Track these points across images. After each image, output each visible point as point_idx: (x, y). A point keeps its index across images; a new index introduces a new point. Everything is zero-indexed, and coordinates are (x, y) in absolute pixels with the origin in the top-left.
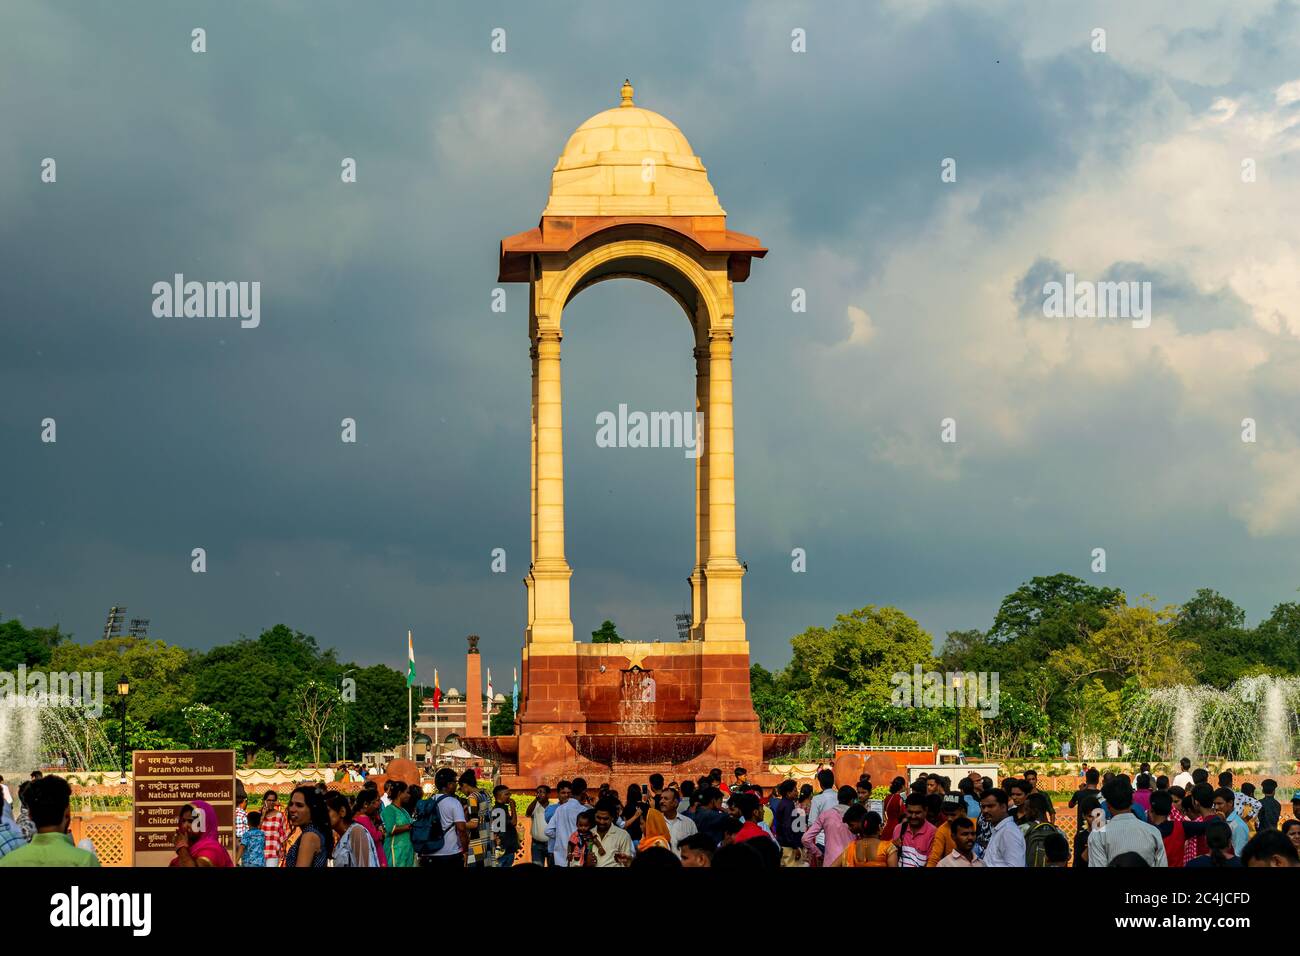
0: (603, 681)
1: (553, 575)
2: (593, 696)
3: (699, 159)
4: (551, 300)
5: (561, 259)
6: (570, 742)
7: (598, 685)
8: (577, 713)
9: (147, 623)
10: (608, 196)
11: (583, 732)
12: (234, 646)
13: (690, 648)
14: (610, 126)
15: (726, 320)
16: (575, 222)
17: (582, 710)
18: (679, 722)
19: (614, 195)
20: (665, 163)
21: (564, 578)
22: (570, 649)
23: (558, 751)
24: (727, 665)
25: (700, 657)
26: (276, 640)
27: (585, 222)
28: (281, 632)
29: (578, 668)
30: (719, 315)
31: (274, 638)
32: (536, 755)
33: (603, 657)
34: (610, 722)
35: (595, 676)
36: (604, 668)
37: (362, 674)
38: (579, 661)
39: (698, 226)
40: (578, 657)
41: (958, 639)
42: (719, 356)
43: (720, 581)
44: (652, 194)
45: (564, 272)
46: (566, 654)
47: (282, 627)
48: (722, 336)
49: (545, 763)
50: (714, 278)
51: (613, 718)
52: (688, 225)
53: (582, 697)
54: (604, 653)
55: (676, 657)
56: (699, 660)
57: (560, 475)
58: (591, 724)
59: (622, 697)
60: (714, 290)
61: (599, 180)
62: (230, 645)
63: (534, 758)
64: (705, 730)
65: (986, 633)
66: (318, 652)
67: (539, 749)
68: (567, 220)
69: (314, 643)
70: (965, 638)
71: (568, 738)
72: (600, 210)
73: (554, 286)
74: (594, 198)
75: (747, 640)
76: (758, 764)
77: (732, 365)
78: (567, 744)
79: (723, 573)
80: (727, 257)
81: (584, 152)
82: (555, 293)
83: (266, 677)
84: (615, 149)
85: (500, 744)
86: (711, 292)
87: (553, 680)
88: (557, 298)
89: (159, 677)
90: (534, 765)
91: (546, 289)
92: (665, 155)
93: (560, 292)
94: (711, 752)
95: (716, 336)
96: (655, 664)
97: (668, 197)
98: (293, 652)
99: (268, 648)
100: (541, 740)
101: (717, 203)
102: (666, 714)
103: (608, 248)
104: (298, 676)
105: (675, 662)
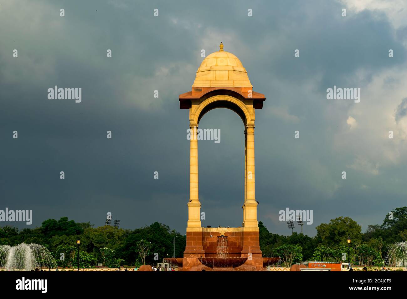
0: (211, 240)
1: (195, 205)
2: (208, 245)
3: (245, 69)
4: (194, 115)
5: (198, 101)
6: (199, 260)
7: (210, 241)
8: (202, 251)
9: (119, 221)
10: (214, 80)
11: (204, 257)
12: (142, 229)
13: (240, 230)
14: (215, 58)
15: (252, 121)
16: (202, 89)
17: (204, 249)
18: (236, 253)
19: (216, 80)
20: (232, 69)
21: (198, 206)
22: (200, 230)
23: (196, 263)
24: (251, 235)
25: (243, 232)
26: (155, 227)
27: (206, 89)
28: (157, 224)
29: (203, 236)
30: (250, 120)
31: (154, 226)
32: (188, 264)
33: (211, 232)
34: (214, 254)
35: (209, 238)
36: (212, 236)
37: (182, 238)
38: (203, 234)
39: (243, 90)
40: (203, 232)
41: (372, 227)
42: (250, 133)
43: (249, 207)
44: (228, 80)
45: (199, 105)
46: (199, 231)
47: (157, 223)
48: (251, 127)
49: (191, 267)
50: (248, 107)
51: (214, 252)
52: (240, 90)
53: (204, 245)
54: (212, 231)
55: (236, 233)
56: (242, 233)
57: (197, 172)
58: (206, 254)
59: (217, 245)
60: (248, 111)
61: (211, 75)
62: (140, 228)
63: (188, 265)
64: (244, 256)
65: (381, 225)
66: (170, 231)
67: (189, 262)
68: (200, 88)
69: (169, 228)
70: (374, 227)
71: (199, 259)
72: (211, 85)
73: (196, 110)
74: (209, 81)
75: (258, 227)
76: (261, 268)
77: (254, 136)
78: (199, 261)
79: (250, 205)
80: (253, 101)
81: (206, 66)
82: (196, 113)
83: (148, 238)
84: (216, 65)
85: (177, 261)
86: (247, 112)
87: (194, 239)
88: (196, 114)
89: (116, 238)
90: (188, 267)
91: (192, 112)
92: (233, 67)
93: (197, 112)
94: (246, 264)
95: (249, 127)
96: (229, 235)
97: (234, 81)
98: (161, 231)
99: (152, 229)
100: (190, 259)
101: (250, 83)
102: (232, 251)
103: (213, 97)
104: (158, 238)
105: (235, 234)
